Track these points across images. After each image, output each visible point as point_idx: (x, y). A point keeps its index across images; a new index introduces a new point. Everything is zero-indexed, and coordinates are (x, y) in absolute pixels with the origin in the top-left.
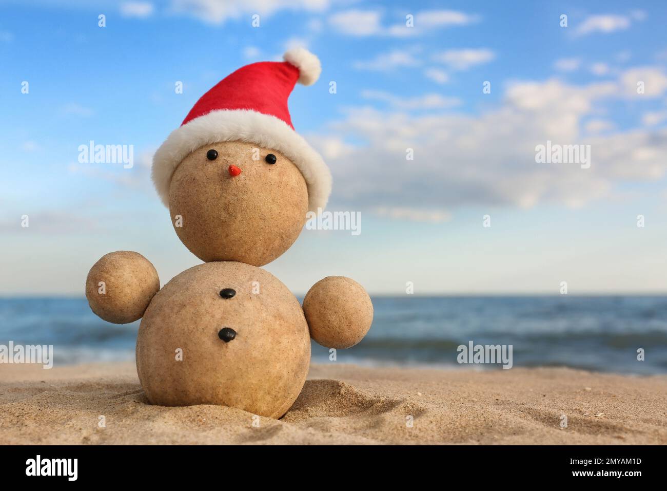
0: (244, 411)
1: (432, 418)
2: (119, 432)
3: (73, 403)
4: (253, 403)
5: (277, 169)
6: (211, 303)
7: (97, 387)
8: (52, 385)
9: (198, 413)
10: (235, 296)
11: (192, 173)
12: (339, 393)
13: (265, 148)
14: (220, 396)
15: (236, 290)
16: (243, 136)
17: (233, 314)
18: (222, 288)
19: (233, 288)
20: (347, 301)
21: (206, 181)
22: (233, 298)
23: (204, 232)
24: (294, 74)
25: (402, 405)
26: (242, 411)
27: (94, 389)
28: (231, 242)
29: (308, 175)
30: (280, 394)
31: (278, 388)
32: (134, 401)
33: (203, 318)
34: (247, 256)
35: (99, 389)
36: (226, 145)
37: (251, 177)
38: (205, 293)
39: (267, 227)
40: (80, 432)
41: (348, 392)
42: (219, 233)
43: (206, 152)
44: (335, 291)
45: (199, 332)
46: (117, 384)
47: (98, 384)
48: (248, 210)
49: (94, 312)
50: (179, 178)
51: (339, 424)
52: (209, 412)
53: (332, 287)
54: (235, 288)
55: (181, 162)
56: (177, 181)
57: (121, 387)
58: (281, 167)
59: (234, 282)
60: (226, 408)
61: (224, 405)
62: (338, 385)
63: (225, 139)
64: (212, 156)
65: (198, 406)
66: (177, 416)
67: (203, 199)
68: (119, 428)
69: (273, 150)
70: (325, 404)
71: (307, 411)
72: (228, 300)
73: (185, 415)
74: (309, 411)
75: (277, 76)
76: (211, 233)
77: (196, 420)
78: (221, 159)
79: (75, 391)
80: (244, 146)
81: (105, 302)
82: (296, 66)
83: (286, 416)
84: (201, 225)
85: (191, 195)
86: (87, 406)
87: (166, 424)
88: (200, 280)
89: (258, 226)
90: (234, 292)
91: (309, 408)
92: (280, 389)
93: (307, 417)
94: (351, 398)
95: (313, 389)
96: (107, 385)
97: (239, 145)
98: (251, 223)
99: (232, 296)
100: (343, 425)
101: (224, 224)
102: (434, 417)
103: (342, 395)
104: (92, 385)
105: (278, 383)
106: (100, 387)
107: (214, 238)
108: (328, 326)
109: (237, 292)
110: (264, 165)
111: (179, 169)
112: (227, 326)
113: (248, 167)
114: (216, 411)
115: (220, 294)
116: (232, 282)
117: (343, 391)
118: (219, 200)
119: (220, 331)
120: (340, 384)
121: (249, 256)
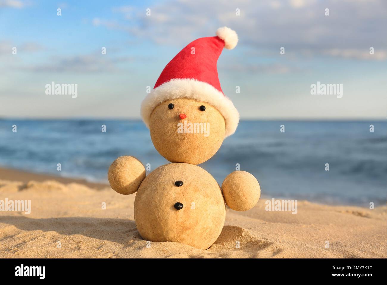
0: (188, 246)
1: (284, 255)
2: (125, 255)
3: (103, 236)
4: (193, 241)
5: (206, 114)
6: (171, 189)
7: (115, 223)
8: (92, 222)
9: (164, 247)
10: (183, 185)
11: (161, 116)
12: (241, 235)
13: (199, 101)
14: (175, 238)
15: (184, 182)
16: (188, 95)
17: (182, 195)
18: (176, 181)
19: (182, 181)
20: (244, 187)
21: (168, 121)
22: (182, 186)
23: (167, 148)
24: (221, 44)
25: (271, 246)
26: (186, 245)
27: (114, 225)
28: (182, 154)
29: (224, 114)
30: (207, 237)
31: (206, 234)
32: (133, 237)
33: (166, 197)
34: (191, 160)
35: (116, 224)
36: (178, 100)
37: (191, 119)
38: (168, 183)
39: (201, 146)
40: (107, 254)
41: (246, 235)
42: (175, 149)
43: (168, 104)
44: (238, 181)
45: (164, 204)
46: (126, 222)
47: (116, 222)
48: (190, 137)
49: (112, 188)
50: (154, 117)
51: (235, 256)
52: (170, 246)
53: (236, 178)
54: (183, 180)
55: (156, 108)
56: (153, 119)
57: (128, 224)
58: (209, 112)
59: (182, 177)
60: (178, 244)
61: (177, 242)
62: (241, 231)
63: (178, 97)
64: (171, 107)
65: (164, 242)
66: (154, 248)
67: (166, 131)
68: (126, 253)
69: (204, 102)
70: (233, 241)
71: (223, 244)
72: (179, 187)
73: (158, 247)
74: (224, 245)
75: (211, 46)
76: (171, 149)
77: (163, 250)
78: (176, 109)
79: (104, 225)
80: (188, 100)
81: (117, 184)
82: (223, 39)
83: (212, 247)
84: (166, 144)
85: (160, 128)
86: (111, 237)
87: (148, 252)
88: (165, 175)
89: (196, 145)
90: (182, 183)
91: (224, 243)
92: (207, 234)
93: (223, 248)
94: (247, 238)
95: (229, 231)
96: (121, 222)
97: (186, 100)
98: (192, 144)
99: (181, 185)
100: (237, 256)
101: (178, 145)
102: (286, 254)
103: (243, 237)
104: (112, 222)
105: (206, 231)
106: (117, 224)
107: (173, 151)
108: (234, 200)
109: (184, 183)
110: (199, 112)
111: (155, 112)
112: (179, 202)
113: (190, 114)
114: (173, 245)
115: (175, 184)
116: (181, 177)
117: (243, 234)
118: (175, 132)
119: (175, 204)
120: (242, 230)
121: (192, 160)
